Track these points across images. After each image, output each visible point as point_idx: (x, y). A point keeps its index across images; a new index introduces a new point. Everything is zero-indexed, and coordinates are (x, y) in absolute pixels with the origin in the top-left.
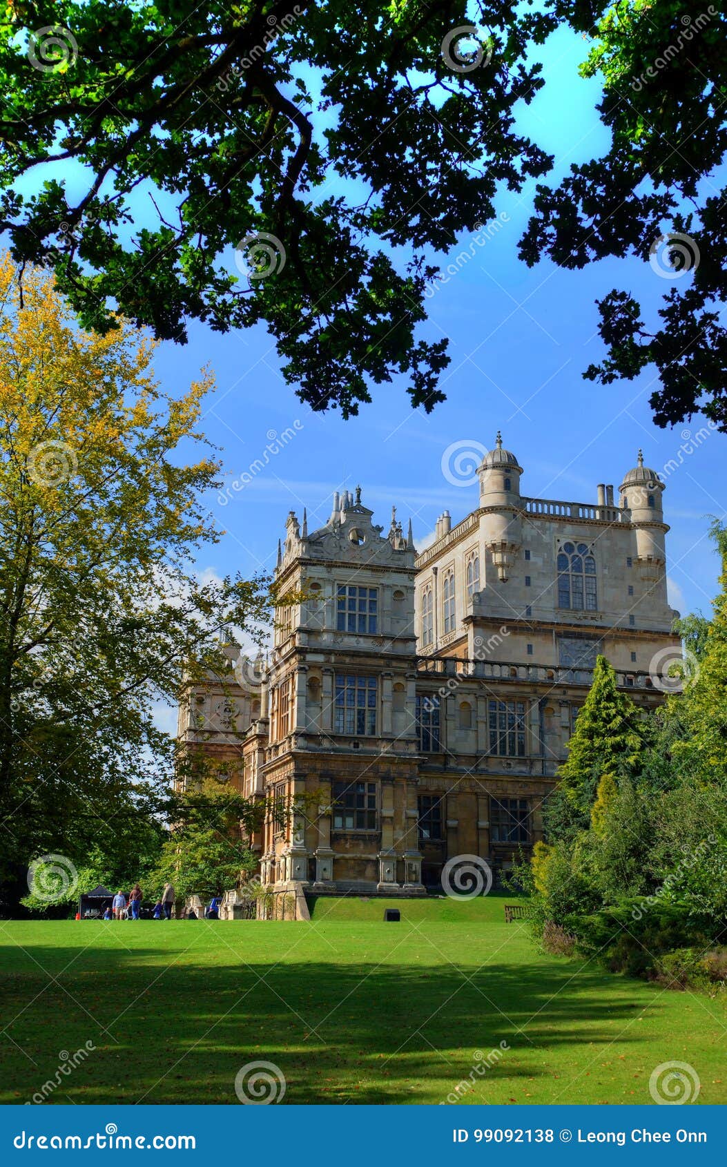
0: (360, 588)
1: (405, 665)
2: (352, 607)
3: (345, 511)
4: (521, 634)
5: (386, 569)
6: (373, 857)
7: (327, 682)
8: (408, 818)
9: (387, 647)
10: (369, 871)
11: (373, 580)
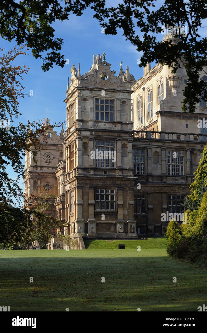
0: (106, 100)
1: (127, 135)
2: (102, 109)
3: (98, 64)
4: (183, 119)
5: (118, 91)
6: (114, 222)
7: (91, 144)
8: (130, 205)
9: (118, 128)
10: (112, 228)
11: (112, 96)
